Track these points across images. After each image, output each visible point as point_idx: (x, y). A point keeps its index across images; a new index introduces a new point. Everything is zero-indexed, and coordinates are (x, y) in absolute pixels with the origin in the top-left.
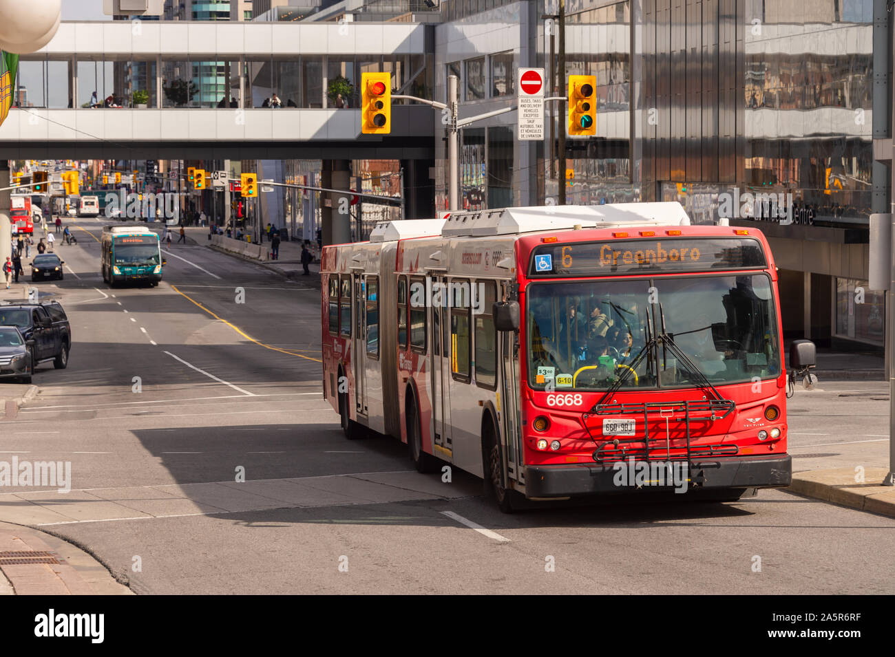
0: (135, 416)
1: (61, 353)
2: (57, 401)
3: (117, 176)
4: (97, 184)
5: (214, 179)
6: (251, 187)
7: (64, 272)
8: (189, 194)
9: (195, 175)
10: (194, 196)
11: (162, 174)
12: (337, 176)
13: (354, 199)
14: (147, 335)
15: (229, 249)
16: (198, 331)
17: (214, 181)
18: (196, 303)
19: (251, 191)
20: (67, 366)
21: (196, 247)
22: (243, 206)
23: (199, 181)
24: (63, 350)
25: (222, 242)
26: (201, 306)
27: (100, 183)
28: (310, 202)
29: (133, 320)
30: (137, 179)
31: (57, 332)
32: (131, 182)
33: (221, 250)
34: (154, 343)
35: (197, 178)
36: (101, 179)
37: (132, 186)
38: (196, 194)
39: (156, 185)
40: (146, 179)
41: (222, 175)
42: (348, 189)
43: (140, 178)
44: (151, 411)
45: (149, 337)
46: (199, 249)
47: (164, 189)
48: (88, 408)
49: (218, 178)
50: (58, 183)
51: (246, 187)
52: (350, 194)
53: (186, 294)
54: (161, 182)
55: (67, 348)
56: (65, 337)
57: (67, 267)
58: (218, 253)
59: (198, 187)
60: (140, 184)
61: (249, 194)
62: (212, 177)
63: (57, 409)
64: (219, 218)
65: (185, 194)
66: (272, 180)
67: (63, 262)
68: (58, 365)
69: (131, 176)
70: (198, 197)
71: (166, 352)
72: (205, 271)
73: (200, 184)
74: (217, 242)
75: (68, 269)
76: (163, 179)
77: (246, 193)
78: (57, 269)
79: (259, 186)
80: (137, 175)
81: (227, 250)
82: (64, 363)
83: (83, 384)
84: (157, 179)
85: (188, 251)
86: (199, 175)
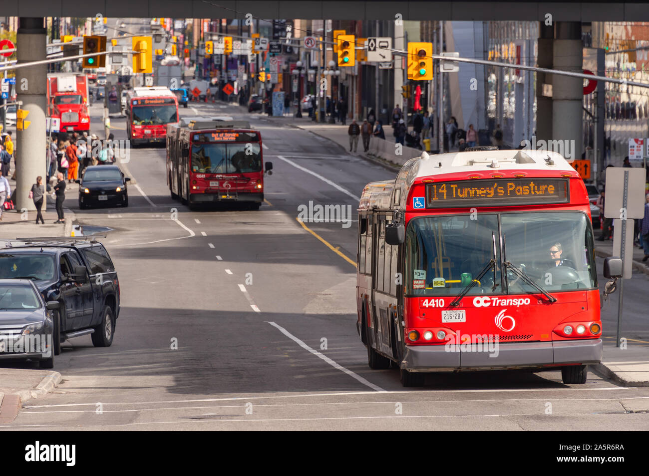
0: (194, 421)
1: (104, 321)
2: (85, 396)
3: (226, 42)
4: (198, 55)
5: (370, 50)
6: (422, 64)
7: (130, 194)
8: (338, 72)
9: (339, 43)
10: (347, 75)
11: (299, 42)
12: (563, 48)
13: (589, 85)
14: (247, 296)
15: (395, 162)
16: (326, 291)
17: (370, 53)
18: (332, 248)
19: (423, 71)
20: (113, 343)
21: (344, 157)
22: (423, 93)
23: (346, 53)
24: (107, 317)
25: (384, 150)
26: (339, 253)
27: (202, 52)
28: (526, 87)
29: (229, 272)
30: (257, 47)
31: (97, 290)
32: (249, 53)
33: (382, 162)
34: (256, 309)
35: (342, 49)
36: (203, 47)
37: (250, 59)
38: (349, 72)
39: (287, 57)
40: (271, 47)
41: (382, 44)
42: (579, 68)
43: (261, 45)
44: (221, 413)
45: (249, 299)
46: (348, 161)
47: (299, 63)
48: (128, 407)
49: (375, 50)
50: (120, 54)
51: (415, 64)
52: (582, 78)
53: (316, 232)
54: (296, 51)
55: (114, 315)
56: (111, 298)
57: (137, 186)
58: (379, 168)
59: (343, 62)
60: (263, 55)
61: (420, 75)
62: (367, 47)
63: (79, 408)
64: (384, 111)
65: (331, 72)
66: (458, 54)
67: (128, 180)
68: (99, 341)
69: (249, 42)
70: (353, 77)
71: (273, 324)
72: (352, 196)
73: (346, 59)
74: (378, 149)
75: (137, 189)
76: (299, 48)
77: (415, 73)
78: (118, 189)
79: (436, 62)
80: (256, 42)
81: (391, 162)
82: (108, 337)
83: (131, 372)
84: (291, 48)
85: (330, 164)
86: (346, 44)
